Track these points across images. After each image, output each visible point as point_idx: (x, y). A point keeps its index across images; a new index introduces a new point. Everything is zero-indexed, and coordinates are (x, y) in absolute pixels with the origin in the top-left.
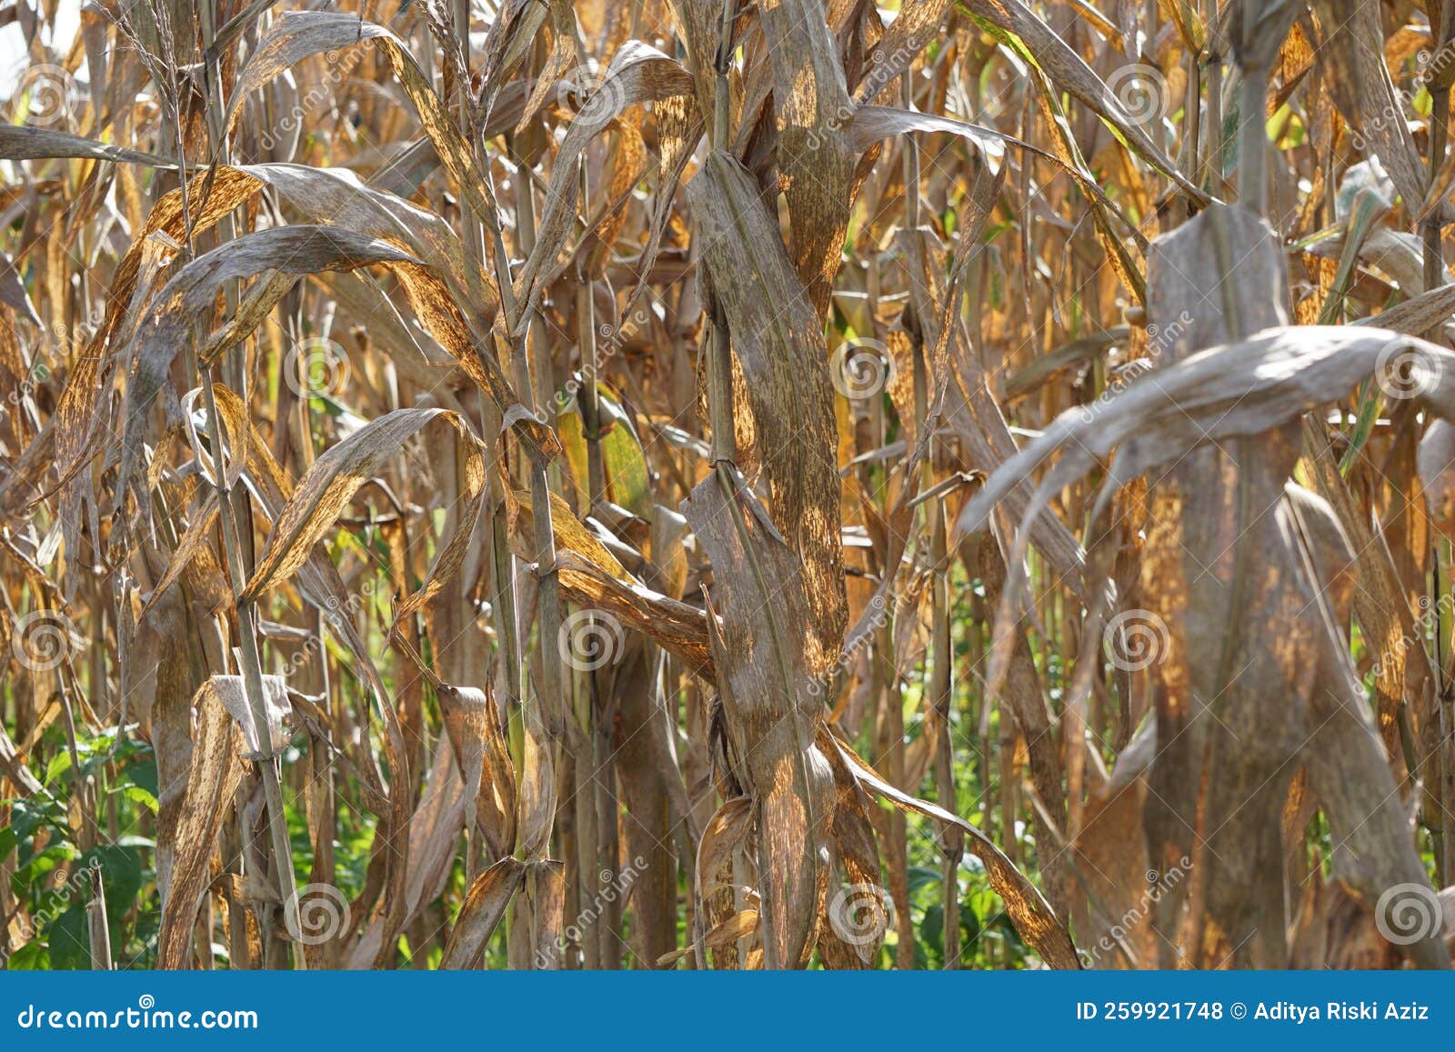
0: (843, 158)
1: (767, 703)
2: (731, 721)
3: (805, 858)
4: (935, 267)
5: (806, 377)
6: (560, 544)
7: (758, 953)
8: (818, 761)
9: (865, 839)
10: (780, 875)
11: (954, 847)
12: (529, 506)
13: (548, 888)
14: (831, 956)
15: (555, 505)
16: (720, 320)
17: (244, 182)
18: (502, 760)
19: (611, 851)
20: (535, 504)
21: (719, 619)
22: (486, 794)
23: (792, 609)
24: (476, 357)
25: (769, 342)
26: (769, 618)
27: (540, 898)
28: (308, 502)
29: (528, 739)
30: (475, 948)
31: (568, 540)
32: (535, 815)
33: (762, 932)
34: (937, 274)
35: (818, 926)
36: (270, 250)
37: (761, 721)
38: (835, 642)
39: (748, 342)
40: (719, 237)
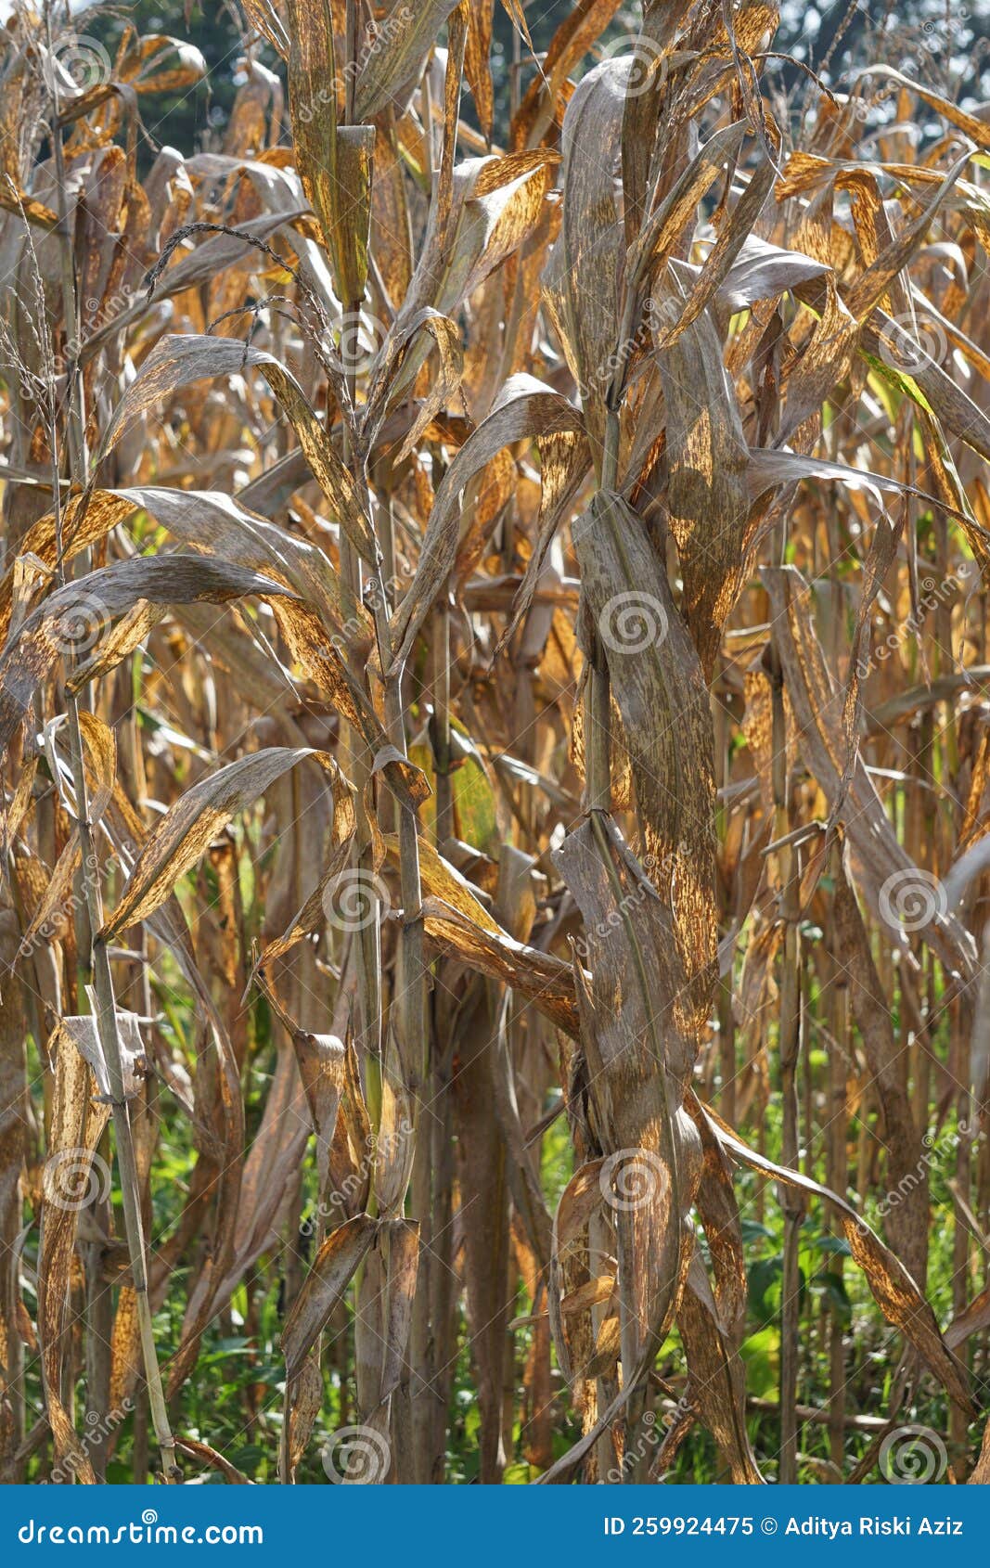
0: (736, 502)
1: (635, 1064)
2: (594, 1079)
3: (669, 1225)
4: (799, 608)
5: (686, 727)
6: (427, 891)
7: (613, 1321)
8: (685, 1123)
9: (727, 1205)
10: (642, 1243)
11: (796, 1208)
12: (396, 850)
13: (402, 1248)
14: (690, 1326)
15: (423, 850)
16: (600, 665)
17: (119, 505)
18: (358, 1112)
19: (444, 1201)
20: (403, 849)
21: (588, 975)
22: (339, 1146)
23: (664, 966)
24: (348, 696)
25: (650, 690)
26: (640, 975)
27: (394, 1258)
28: (172, 839)
29: (387, 1091)
30: (325, 1307)
31: (435, 886)
32: (391, 1171)
33: (618, 1299)
34: (802, 616)
35: (680, 1295)
36: (141, 579)
37: (627, 1082)
38: (704, 1001)
39: (629, 687)
40: (603, 578)
